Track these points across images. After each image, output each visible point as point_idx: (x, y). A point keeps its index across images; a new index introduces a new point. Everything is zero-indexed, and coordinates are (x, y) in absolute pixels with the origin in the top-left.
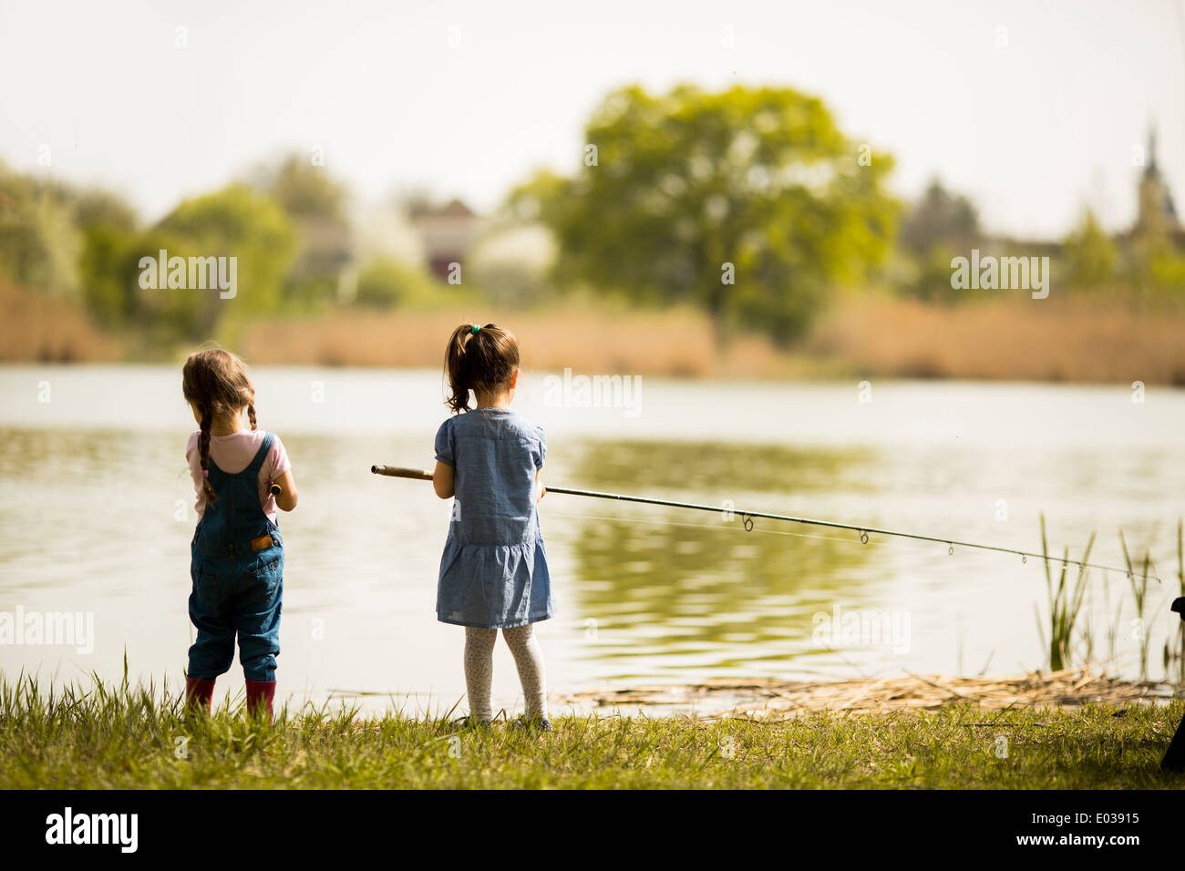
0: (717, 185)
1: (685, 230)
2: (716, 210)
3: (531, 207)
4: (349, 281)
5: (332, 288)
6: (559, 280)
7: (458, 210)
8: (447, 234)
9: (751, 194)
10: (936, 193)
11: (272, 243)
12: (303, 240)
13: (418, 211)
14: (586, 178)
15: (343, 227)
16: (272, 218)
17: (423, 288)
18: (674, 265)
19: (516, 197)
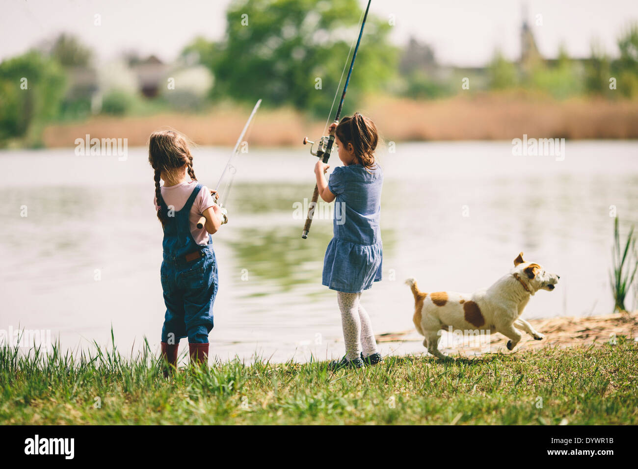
0: (298, 41)
1: (281, 67)
2: (298, 55)
3: (194, 57)
4: (97, 101)
5: (88, 106)
6: (214, 96)
7: (154, 61)
8: (150, 74)
9: (317, 46)
10: (413, 43)
11: (54, 82)
12: (71, 80)
13: (133, 62)
14: (226, 40)
15: (93, 72)
16: (53, 68)
17: (139, 104)
18: (276, 86)
19: (186, 52)
